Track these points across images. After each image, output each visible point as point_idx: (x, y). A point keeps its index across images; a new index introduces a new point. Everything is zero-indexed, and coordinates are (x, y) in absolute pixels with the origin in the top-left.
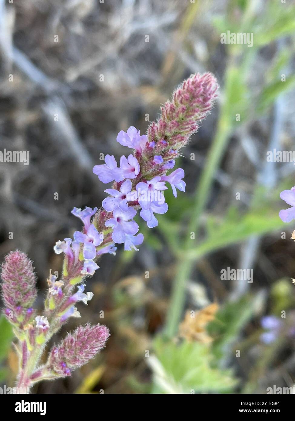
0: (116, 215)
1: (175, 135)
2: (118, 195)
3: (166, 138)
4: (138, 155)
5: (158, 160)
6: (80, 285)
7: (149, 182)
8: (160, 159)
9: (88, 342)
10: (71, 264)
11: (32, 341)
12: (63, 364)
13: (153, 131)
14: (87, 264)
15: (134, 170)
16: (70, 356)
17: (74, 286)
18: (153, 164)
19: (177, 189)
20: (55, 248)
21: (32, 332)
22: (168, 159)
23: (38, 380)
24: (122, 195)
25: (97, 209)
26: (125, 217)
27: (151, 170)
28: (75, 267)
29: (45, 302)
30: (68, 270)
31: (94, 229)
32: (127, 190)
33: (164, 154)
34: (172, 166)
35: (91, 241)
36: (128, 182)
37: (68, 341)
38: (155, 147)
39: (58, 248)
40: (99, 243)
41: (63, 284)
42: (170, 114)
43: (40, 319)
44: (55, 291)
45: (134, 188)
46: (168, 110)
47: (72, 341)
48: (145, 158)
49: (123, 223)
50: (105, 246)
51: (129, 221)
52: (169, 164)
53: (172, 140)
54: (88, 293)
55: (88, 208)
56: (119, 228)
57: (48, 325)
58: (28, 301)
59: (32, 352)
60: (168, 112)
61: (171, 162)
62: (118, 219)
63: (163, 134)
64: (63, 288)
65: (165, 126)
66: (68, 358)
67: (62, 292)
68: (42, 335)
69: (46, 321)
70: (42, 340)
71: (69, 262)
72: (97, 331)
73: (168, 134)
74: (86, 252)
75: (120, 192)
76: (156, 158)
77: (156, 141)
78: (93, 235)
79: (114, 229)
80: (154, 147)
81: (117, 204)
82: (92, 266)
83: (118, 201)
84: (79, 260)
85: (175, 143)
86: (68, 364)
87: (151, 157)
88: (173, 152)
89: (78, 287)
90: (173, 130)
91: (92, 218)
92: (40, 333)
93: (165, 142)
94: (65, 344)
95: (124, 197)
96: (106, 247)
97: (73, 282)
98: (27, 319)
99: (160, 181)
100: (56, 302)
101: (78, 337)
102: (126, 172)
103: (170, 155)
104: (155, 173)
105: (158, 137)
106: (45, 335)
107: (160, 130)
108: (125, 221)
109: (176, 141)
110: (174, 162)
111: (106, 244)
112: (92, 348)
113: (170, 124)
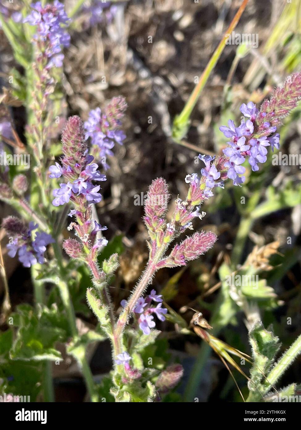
0: (232, 160)
2: (235, 147)
4: (253, 120)
11: (161, 241)
13: (266, 105)
14: (206, 192)
15: (249, 131)
17: (194, 206)
21: (162, 235)
23: (161, 267)
26: (237, 162)
30: (191, 195)
31: (215, 169)
32: (242, 144)
35: (211, 176)
36: (243, 138)
39: (187, 179)
40: (217, 177)
41: (188, 204)
44: (183, 207)
45: (247, 143)
46: (280, 92)
49: (235, 166)
51: (239, 165)
54: (203, 212)
57: (174, 230)
59: (159, 248)
62: (232, 163)
65: (275, 103)
66: (186, 252)
67: (185, 209)
69: (173, 227)
70: (168, 240)
71: (193, 190)
72: (209, 235)
74: (208, 183)
75: (236, 144)
78: (214, 173)
80: (265, 116)
81: (234, 152)
82: (209, 193)
89: (197, 207)
93: (273, 113)
94: (185, 243)
95: (238, 149)
97: (194, 203)
99: (266, 140)
107: (272, 105)
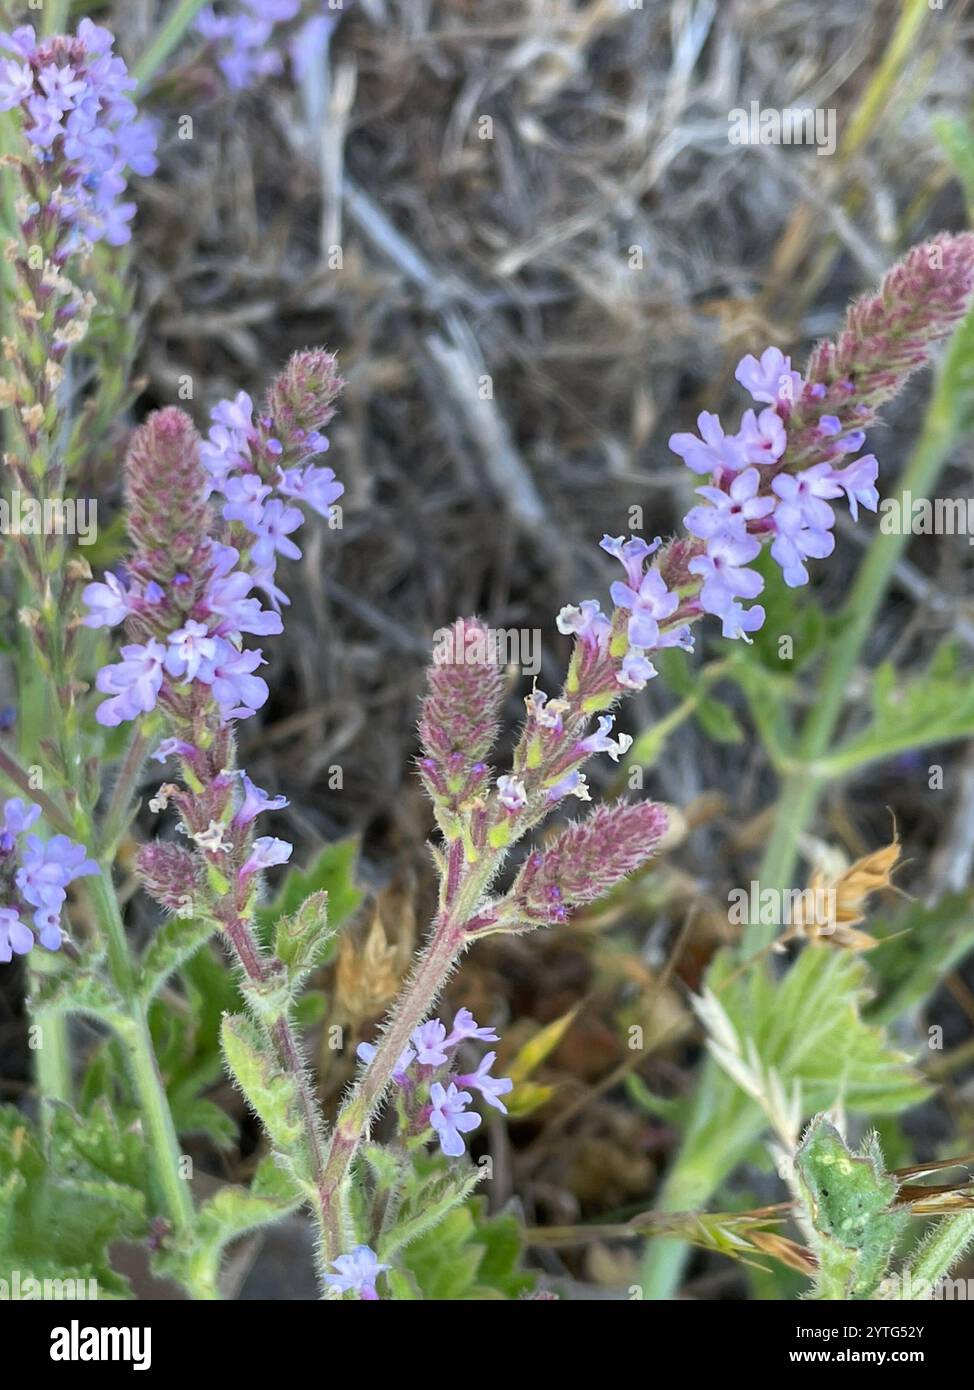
0: (715, 551)
1: (876, 371)
2: (724, 503)
3: (853, 376)
4: (782, 412)
5: (828, 426)
6: (604, 714)
7: (802, 477)
8: (834, 424)
9: (620, 838)
10: (589, 661)
11: (480, 840)
12: (553, 889)
13: (825, 360)
14: (630, 663)
15: (769, 446)
16: (573, 868)
17: (589, 715)
18: (815, 434)
19: (859, 503)
20: (559, 620)
21: (481, 817)
22: (852, 428)
23: (481, 934)
24: (733, 505)
25: (661, 541)
26: (732, 556)
27: (811, 449)
28: (598, 672)
29: (517, 750)
30: (579, 676)
31: (658, 580)
32: (747, 494)
33: (845, 415)
34: (856, 447)
35: (647, 607)
36: (751, 475)
37: (572, 836)
38: (827, 396)
39: (565, 621)
40: (668, 612)
41: (568, 708)
42: (870, 320)
43: (508, 782)
44: (551, 718)
45: (765, 489)
46: (868, 313)
47: (581, 835)
48: (797, 419)
49: (726, 570)
50: (674, 627)
51: (742, 566)
52: (852, 438)
53: (868, 382)
54: (622, 736)
55: (637, 538)
56: (719, 581)
57: (524, 798)
58: (479, 743)
59: (474, 866)
60: (867, 317)
61: (856, 435)
62: (717, 562)
63: (847, 366)
64: (565, 716)
65: (854, 349)
66: (566, 877)
67: (561, 726)
68: (505, 824)
69: (520, 790)
70: (503, 837)
71: (585, 658)
72: (644, 812)
73: (859, 367)
74: (636, 629)
75: (729, 494)
76: (825, 420)
77: (828, 382)
78: (654, 595)
79: (708, 579)
80: (823, 395)
81: (721, 522)
82: (639, 668)
83: (723, 515)
84: (609, 655)
85: (874, 389)
86: (565, 891)
87: (812, 420)
88: (865, 411)
89: (600, 718)
90: (875, 359)
91: (648, 559)
92: (500, 820)
93: (850, 386)
94: (561, 844)
95: (737, 510)
96: (676, 628)
97: (591, 706)
98: (470, 789)
99: (829, 476)
100: (545, 749)
101: (599, 826)
102: (752, 447)
103: (857, 418)
104: (816, 456)
105: (834, 372)
106: (512, 825)
107: (843, 357)
108: (733, 567)
109: (878, 384)
110: (863, 436)
111: (678, 621)
112: (630, 852)
113: (869, 343)
